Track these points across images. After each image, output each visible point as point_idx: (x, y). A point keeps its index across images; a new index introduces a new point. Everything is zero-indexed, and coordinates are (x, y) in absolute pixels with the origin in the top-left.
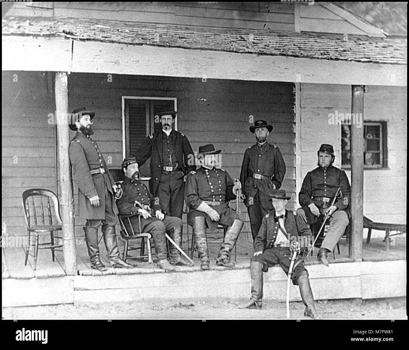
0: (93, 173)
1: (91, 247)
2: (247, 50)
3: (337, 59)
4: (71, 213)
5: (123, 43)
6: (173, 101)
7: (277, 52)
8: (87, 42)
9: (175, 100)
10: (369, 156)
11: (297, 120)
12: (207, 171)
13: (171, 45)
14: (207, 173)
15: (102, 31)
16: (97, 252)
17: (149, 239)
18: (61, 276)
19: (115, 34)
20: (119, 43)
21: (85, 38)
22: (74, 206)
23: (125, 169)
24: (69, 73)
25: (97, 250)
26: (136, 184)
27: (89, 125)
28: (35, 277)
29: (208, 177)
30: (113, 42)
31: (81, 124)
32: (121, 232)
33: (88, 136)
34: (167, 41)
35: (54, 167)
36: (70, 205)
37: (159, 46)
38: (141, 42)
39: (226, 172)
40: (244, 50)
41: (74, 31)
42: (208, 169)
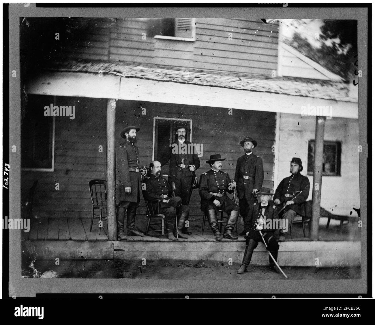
0: (130, 170)
1: (119, 221)
2: (242, 88)
3: (307, 96)
4: (113, 197)
5: (155, 80)
6: (190, 122)
7: (264, 90)
8: (130, 79)
9: (191, 121)
10: (327, 166)
11: (277, 138)
12: (215, 172)
13: (189, 82)
14: (215, 174)
15: (142, 71)
16: (122, 226)
17: (164, 219)
18: (106, 241)
19: (151, 73)
20: (153, 80)
21: (129, 75)
22: (116, 193)
23: (151, 168)
24: (117, 100)
25: (122, 224)
26: (158, 180)
27: (134, 136)
28: (87, 240)
29: (216, 177)
30: (148, 79)
31: (129, 135)
32: (146, 212)
33: (132, 144)
34: (187, 79)
35: (104, 165)
36: (113, 192)
37: (180, 83)
38: (168, 80)
39: (227, 174)
40: (240, 88)
41: (122, 71)
42: (216, 172)
